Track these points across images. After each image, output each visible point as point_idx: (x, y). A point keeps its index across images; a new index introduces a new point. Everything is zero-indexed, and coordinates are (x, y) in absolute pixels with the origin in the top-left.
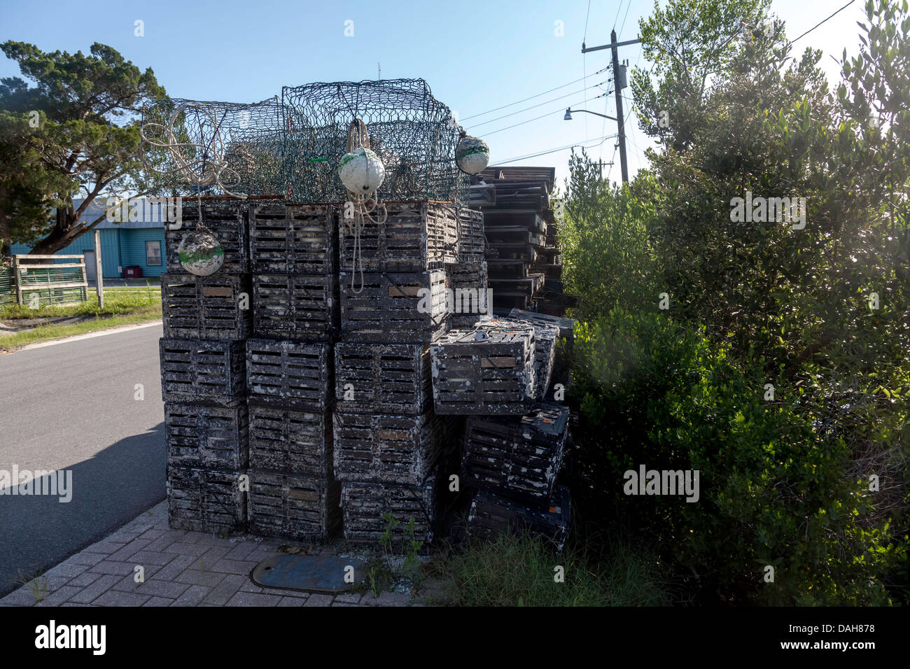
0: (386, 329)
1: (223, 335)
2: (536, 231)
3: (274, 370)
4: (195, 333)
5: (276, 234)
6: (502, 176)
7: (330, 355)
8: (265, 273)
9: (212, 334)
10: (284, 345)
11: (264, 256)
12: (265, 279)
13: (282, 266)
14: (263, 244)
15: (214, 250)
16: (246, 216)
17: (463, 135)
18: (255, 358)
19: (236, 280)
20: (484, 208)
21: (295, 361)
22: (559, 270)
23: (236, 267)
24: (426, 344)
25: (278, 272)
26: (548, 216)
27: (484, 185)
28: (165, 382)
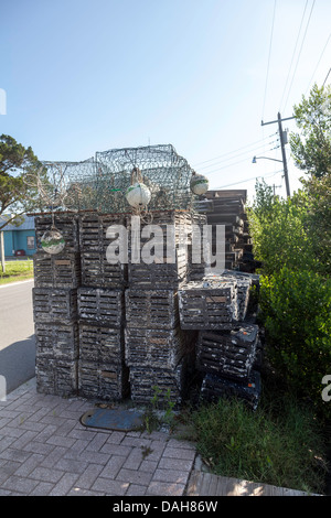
0: (153, 281)
1: (65, 286)
2: (237, 225)
3: (92, 305)
4: (51, 285)
5: (93, 231)
6: (217, 195)
7: (123, 296)
8: (87, 252)
9: (60, 285)
10: (98, 291)
11: (87, 242)
12: (88, 255)
13: (96, 248)
14: (87, 236)
15: (59, 240)
16: (77, 222)
17: (194, 173)
18: (83, 298)
19: (72, 256)
20: (207, 213)
21: (104, 300)
22: (251, 247)
23: (72, 249)
24: (176, 290)
25: (95, 251)
26: (244, 217)
27: (207, 200)
28: (35, 312)
